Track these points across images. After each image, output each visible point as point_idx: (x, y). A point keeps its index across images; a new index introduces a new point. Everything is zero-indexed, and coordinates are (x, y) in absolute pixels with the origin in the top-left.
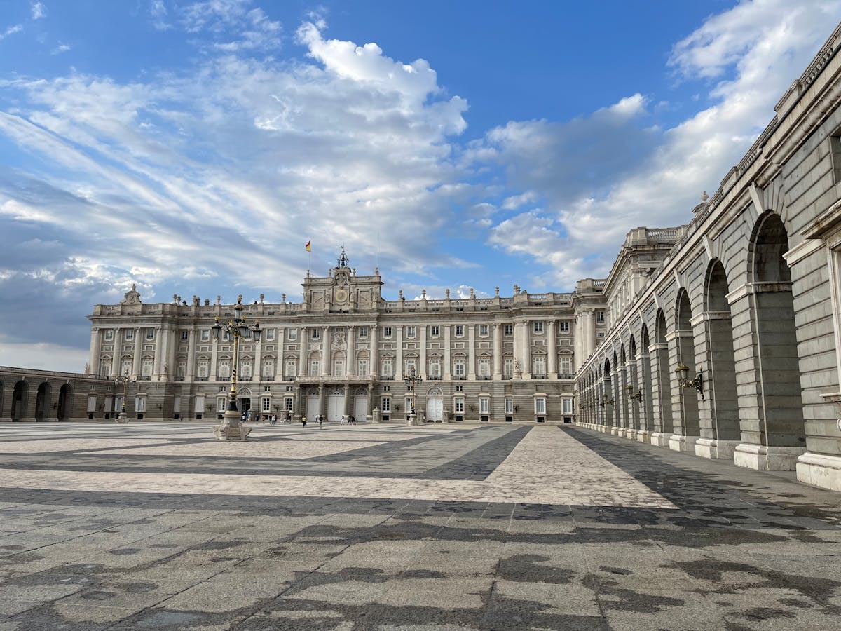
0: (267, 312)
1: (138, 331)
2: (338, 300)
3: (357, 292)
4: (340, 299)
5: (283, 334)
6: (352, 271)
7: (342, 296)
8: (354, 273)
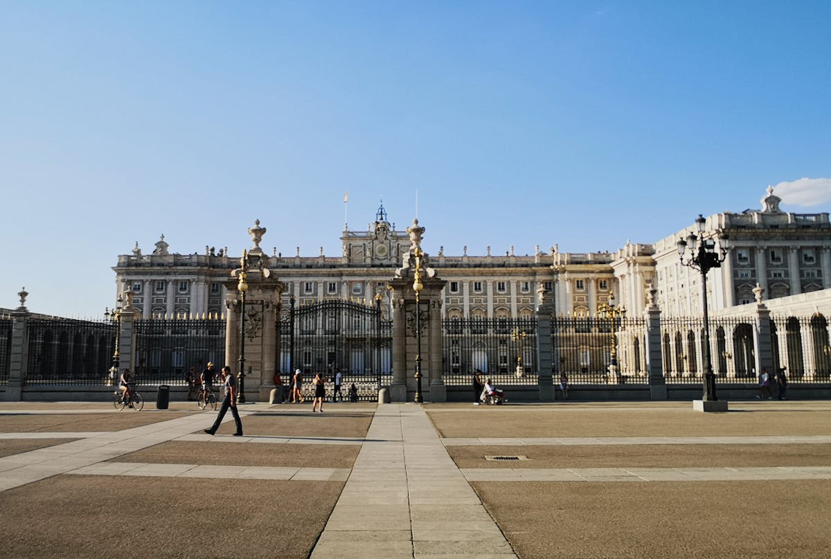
0: (304, 265)
1: (171, 283)
2: (378, 254)
3: (398, 247)
4: (379, 252)
5: (322, 287)
6: (392, 225)
7: (382, 250)
8: (394, 227)
